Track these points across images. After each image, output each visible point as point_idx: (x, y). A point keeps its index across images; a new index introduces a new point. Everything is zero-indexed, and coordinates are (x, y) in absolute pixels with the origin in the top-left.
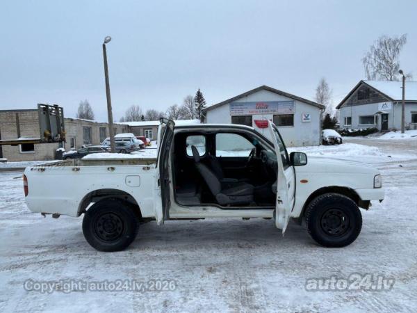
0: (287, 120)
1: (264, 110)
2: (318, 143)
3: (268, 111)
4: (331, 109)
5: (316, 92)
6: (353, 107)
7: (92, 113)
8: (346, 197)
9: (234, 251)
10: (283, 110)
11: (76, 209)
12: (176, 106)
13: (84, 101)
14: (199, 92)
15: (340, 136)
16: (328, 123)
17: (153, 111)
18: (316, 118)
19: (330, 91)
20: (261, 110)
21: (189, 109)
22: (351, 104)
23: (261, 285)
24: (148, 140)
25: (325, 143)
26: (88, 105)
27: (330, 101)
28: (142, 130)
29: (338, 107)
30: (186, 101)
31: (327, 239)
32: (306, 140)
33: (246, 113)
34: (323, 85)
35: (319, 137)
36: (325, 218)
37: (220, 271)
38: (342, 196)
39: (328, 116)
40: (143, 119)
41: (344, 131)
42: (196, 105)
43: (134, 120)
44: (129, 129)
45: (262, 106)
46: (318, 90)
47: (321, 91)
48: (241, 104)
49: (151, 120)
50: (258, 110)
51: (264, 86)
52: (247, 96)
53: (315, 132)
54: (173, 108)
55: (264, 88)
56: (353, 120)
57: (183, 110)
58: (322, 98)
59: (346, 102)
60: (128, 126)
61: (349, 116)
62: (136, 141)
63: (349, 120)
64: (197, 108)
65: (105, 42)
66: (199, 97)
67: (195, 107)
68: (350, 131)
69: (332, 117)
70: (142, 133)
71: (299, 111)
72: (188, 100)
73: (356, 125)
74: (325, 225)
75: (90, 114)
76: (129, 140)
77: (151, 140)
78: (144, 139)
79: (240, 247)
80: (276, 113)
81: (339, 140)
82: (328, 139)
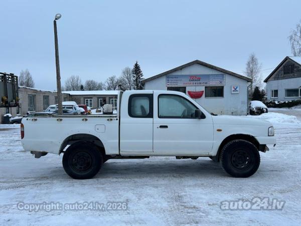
0: (218, 92)
1: (197, 82)
2: (246, 113)
3: (200, 83)
4: (260, 82)
5: (246, 66)
6: (280, 81)
7: (32, 82)
8: (248, 142)
9: (171, 179)
10: (214, 83)
11: (58, 148)
12: (114, 77)
13: (24, 71)
14: (136, 65)
15: (266, 107)
16: (257, 95)
17: (92, 81)
18: (243, 89)
19: (259, 65)
20: (194, 82)
21: (127, 80)
22: (277, 78)
23: (188, 193)
24: (89, 108)
25: (252, 113)
26: (28, 74)
27: (259, 75)
28: (82, 99)
29: (266, 81)
30: (124, 73)
31: (235, 171)
32: (235, 110)
33: (180, 85)
34: (253, 60)
35: (247, 108)
36: (235, 156)
37: (161, 187)
38: (246, 141)
39: (257, 88)
40: (82, 88)
41: (271, 102)
42: (134, 76)
43: (74, 90)
44: (71, 98)
45: (195, 79)
46: (249, 64)
47: (251, 66)
48: (176, 77)
49: (90, 90)
50: (192, 82)
51: (197, 61)
52: (181, 69)
53: (243, 103)
54: (112, 79)
55: (197, 63)
56: (279, 93)
57: (121, 82)
58: (252, 72)
59: (273, 76)
60: (69, 94)
61: (276, 89)
62: (78, 108)
63: (276, 93)
64: (134, 79)
65: (56, 19)
66: (137, 69)
67: (133, 79)
68: (276, 103)
69: (261, 89)
70: (82, 102)
71: (228, 84)
72: (126, 72)
73: (282, 98)
74: (234, 161)
75: (30, 83)
76: (72, 108)
77: (92, 109)
78: (85, 108)
79: (174, 177)
80: (208, 85)
81: (265, 110)
82: (254, 110)
